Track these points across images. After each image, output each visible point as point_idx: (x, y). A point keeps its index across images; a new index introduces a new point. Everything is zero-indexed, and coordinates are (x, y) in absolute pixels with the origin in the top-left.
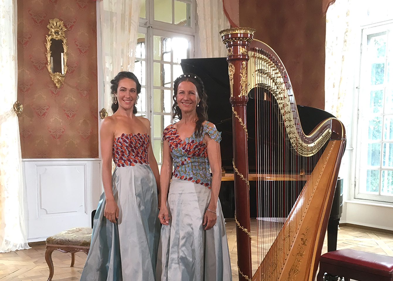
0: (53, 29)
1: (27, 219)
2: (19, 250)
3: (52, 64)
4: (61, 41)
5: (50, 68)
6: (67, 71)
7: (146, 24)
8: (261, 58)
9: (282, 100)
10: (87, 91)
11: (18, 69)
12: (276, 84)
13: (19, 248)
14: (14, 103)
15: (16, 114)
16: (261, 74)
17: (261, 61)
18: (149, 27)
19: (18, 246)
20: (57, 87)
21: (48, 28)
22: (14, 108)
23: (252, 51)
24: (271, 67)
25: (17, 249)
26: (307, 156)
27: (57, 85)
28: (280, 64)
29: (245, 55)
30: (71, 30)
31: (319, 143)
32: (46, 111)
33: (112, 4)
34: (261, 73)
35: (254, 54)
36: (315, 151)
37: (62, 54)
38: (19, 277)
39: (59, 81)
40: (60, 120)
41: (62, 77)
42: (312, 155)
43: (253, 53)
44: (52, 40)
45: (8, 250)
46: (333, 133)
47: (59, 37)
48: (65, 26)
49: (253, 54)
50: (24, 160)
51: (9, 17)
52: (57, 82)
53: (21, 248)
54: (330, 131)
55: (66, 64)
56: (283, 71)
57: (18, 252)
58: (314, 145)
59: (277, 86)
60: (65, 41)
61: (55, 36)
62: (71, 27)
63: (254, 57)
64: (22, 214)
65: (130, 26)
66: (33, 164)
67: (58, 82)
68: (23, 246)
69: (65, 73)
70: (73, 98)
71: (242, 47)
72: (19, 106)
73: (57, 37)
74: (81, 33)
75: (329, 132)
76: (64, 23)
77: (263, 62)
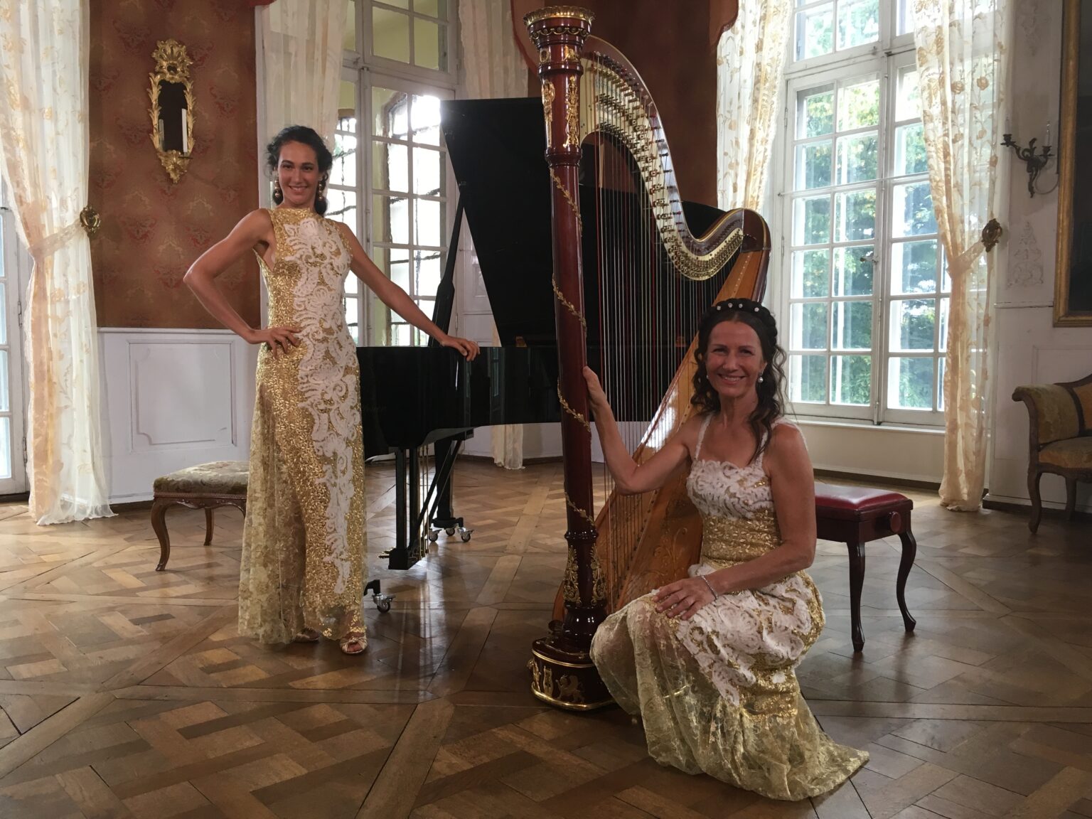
0: (166, 61)
1: (108, 454)
2: (91, 518)
3: (162, 132)
4: (181, 87)
5: (157, 140)
6: (194, 149)
7: (356, 62)
8: (606, 75)
9: (647, 162)
10: (235, 190)
11: (91, 141)
12: (635, 130)
13: (90, 515)
14: (81, 209)
15: (85, 234)
16: (605, 107)
17: (605, 80)
18: (363, 69)
19: (88, 512)
20: (172, 180)
21: (154, 59)
22: (82, 220)
23: (588, 59)
24: (626, 95)
25: (87, 516)
26: (697, 279)
27: (172, 175)
28: (642, 90)
29: (575, 64)
30: (202, 64)
31: (719, 256)
32: (149, 229)
33: (287, 15)
34: (607, 104)
35: (592, 65)
36: (713, 271)
37: (184, 111)
38: (95, 565)
39: (176, 167)
40: (179, 248)
41: (183, 158)
42: (707, 277)
43: (590, 62)
44: (162, 83)
45: (67, 518)
46: (746, 237)
47: (177, 77)
48: (190, 55)
49: (589, 65)
50: (103, 329)
51: (73, 32)
52: (172, 170)
53: (95, 516)
54: (741, 233)
55: (193, 132)
56: (649, 105)
57: (89, 524)
58: (710, 258)
59: (639, 133)
60: (189, 87)
61: (168, 76)
62: (202, 59)
63: (591, 70)
64: (97, 443)
65: (324, 60)
66: (120, 338)
67: (174, 170)
68: (99, 511)
69: (190, 151)
70: (206, 205)
71: (569, 47)
72: (92, 216)
73: (173, 78)
74: (223, 72)
75: (737, 236)
76: (187, 50)
77: (610, 83)
